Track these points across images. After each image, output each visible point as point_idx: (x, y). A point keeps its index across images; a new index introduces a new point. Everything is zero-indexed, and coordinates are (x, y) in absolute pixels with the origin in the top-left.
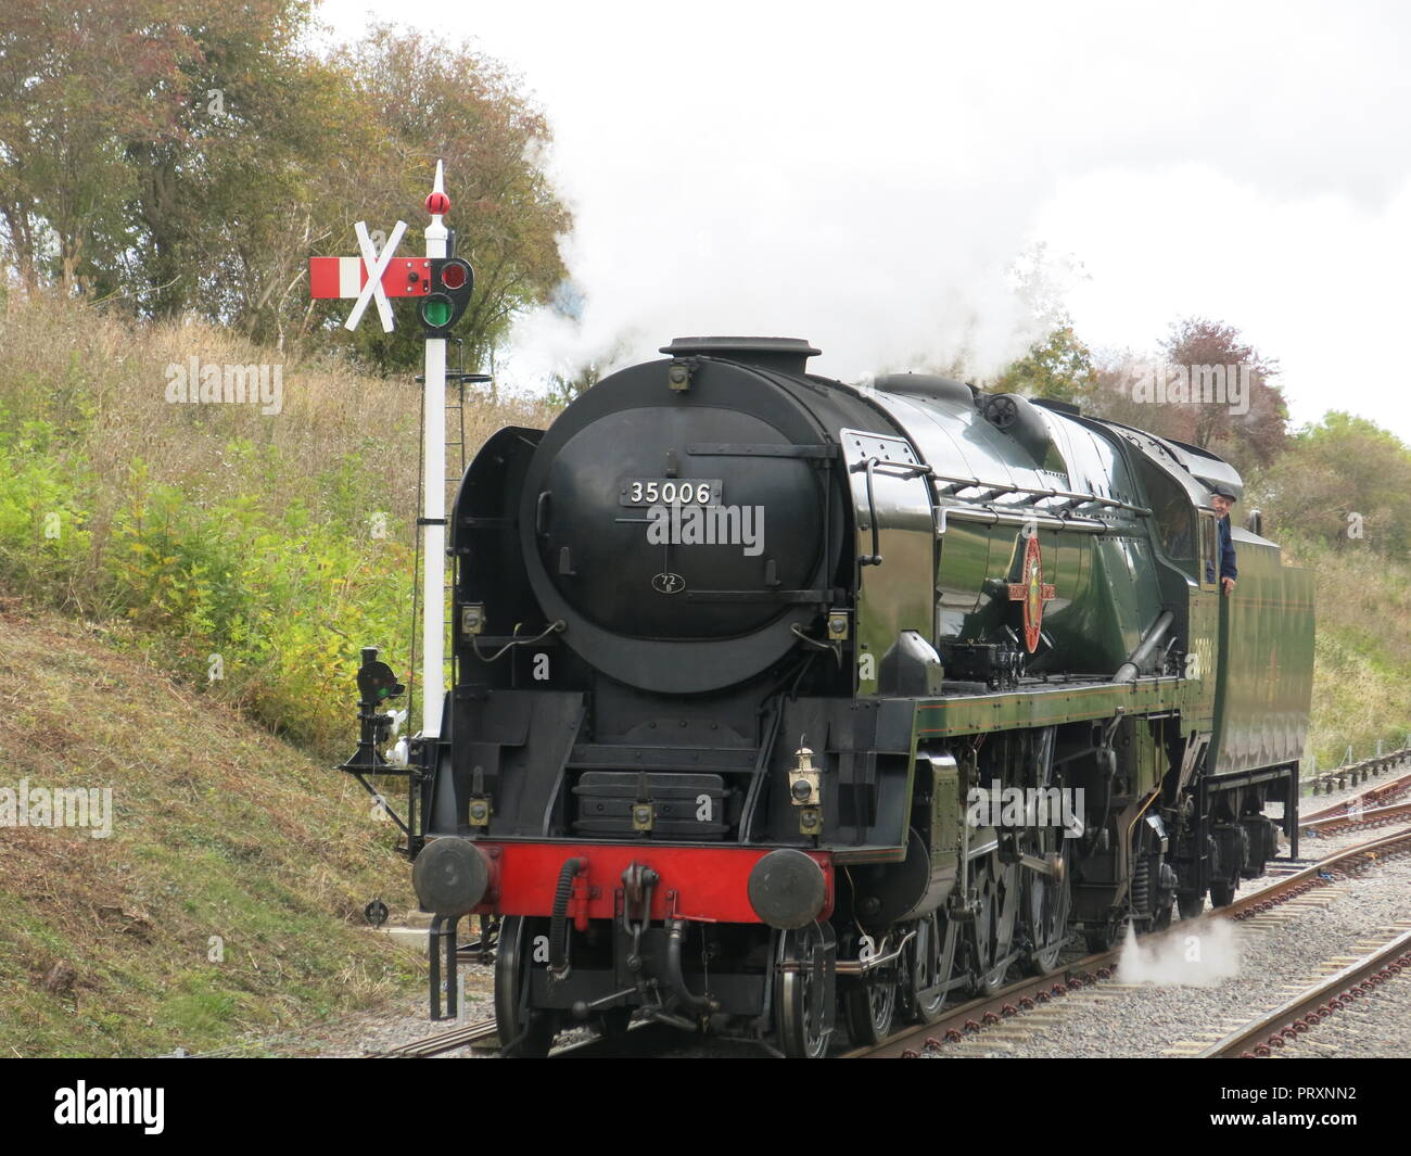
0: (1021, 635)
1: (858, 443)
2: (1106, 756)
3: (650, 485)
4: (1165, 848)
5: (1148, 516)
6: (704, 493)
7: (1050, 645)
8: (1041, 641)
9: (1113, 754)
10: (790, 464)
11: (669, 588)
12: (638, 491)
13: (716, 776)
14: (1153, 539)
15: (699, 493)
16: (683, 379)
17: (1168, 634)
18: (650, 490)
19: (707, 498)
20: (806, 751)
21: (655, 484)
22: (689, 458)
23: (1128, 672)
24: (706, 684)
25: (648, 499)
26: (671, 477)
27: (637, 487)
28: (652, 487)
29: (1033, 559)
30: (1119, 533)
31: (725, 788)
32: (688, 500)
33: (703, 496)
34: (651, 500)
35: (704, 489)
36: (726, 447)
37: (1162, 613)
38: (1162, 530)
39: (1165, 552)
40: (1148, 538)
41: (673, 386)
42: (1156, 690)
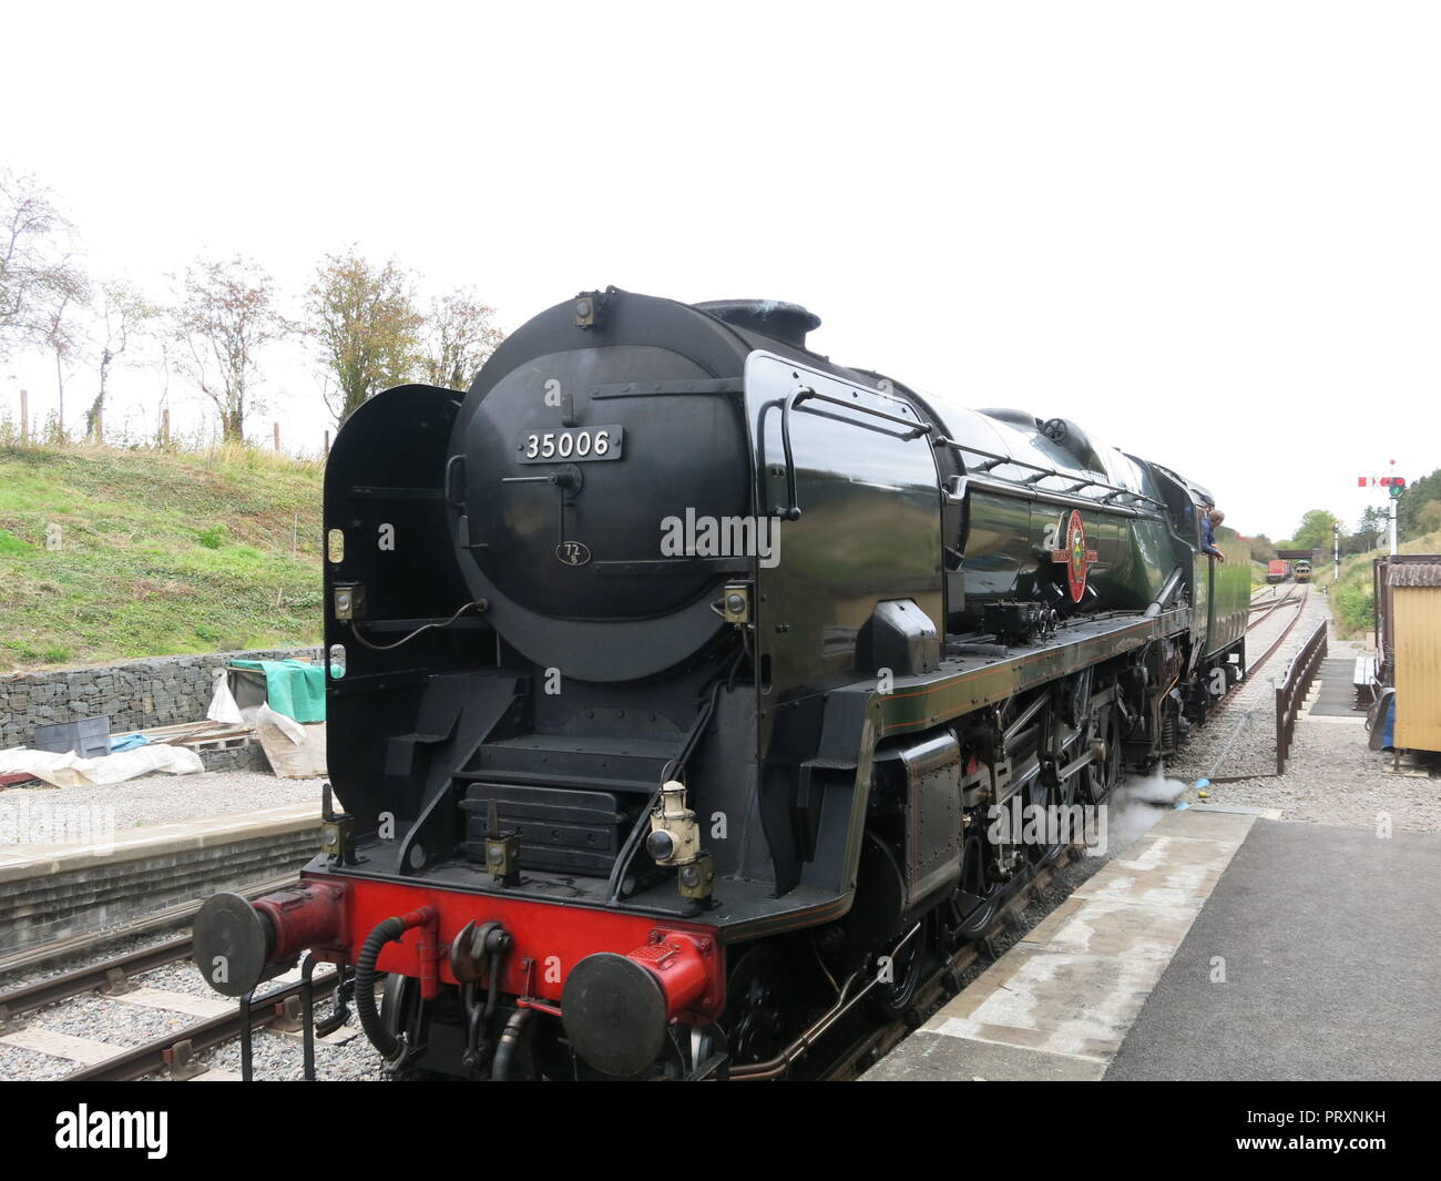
0: (1066, 590)
1: (796, 376)
2: (1140, 671)
3: (547, 436)
4: (1182, 709)
5: (1164, 508)
6: (603, 442)
7: (1094, 594)
8: (1087, 592)
9: (1145, 669)
10: (707, 403)
11: (574, 559)
12: (534, 446)
13: (608, 795)
14: (1169, 523)
15: (598, 442)
16: (589, 313)
17: (1181, 580)
18: (546, 443)
19: (605, 449)
20: (673, 785)
21: (552, 436)
22: (592, 402)
23: (1154, 610)
24: (630, 672)
25: (544, 454)
26: (569, 425)
27: (533, 440)
28: (549, 440)
29: (1076, 531)
30: (1146, 517)
31: (618, 812)
32: (586, 452)
33: (601, 446)
34: (547, 455)
35: (602, 437)
36: (633, 387)
37: (1175, 570)
38: (1174, 518)
39: (1178, 531)
40: (1165, 523)
41: (581, 322)
42: (1175, 619)
